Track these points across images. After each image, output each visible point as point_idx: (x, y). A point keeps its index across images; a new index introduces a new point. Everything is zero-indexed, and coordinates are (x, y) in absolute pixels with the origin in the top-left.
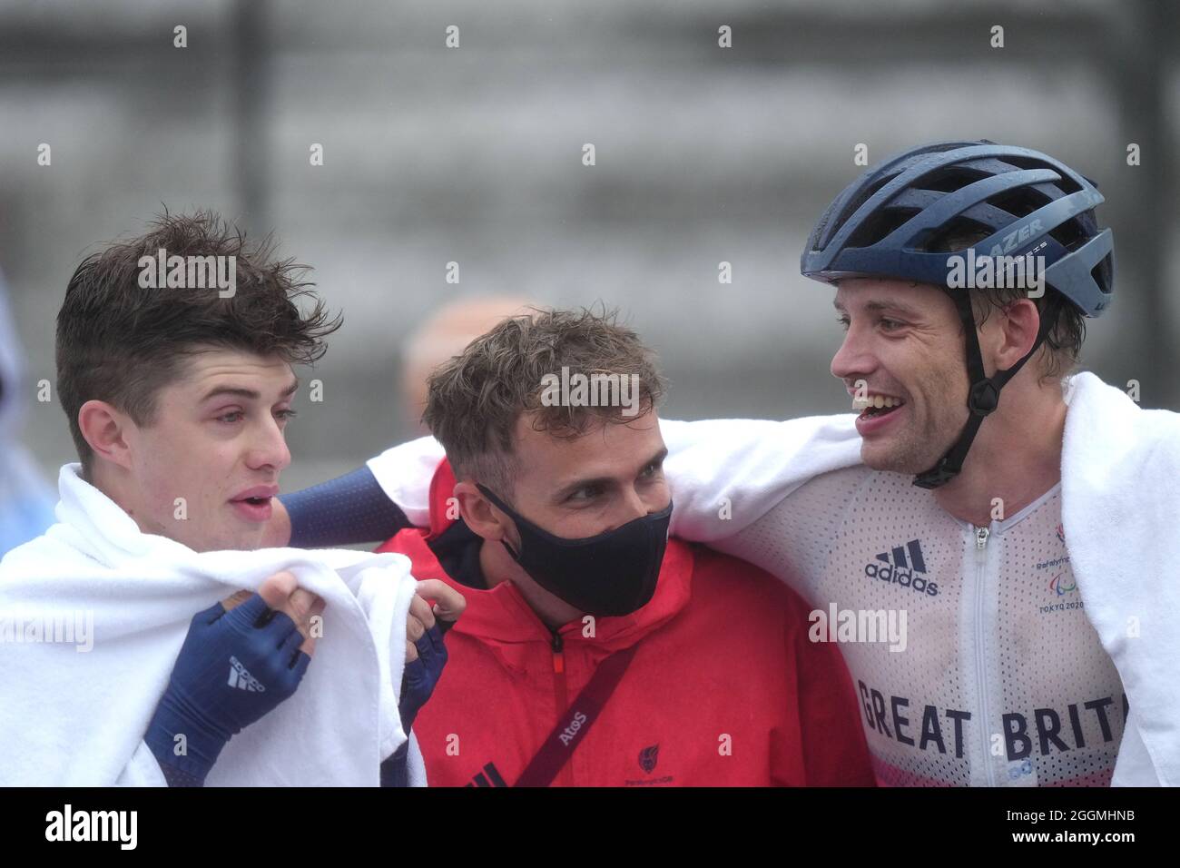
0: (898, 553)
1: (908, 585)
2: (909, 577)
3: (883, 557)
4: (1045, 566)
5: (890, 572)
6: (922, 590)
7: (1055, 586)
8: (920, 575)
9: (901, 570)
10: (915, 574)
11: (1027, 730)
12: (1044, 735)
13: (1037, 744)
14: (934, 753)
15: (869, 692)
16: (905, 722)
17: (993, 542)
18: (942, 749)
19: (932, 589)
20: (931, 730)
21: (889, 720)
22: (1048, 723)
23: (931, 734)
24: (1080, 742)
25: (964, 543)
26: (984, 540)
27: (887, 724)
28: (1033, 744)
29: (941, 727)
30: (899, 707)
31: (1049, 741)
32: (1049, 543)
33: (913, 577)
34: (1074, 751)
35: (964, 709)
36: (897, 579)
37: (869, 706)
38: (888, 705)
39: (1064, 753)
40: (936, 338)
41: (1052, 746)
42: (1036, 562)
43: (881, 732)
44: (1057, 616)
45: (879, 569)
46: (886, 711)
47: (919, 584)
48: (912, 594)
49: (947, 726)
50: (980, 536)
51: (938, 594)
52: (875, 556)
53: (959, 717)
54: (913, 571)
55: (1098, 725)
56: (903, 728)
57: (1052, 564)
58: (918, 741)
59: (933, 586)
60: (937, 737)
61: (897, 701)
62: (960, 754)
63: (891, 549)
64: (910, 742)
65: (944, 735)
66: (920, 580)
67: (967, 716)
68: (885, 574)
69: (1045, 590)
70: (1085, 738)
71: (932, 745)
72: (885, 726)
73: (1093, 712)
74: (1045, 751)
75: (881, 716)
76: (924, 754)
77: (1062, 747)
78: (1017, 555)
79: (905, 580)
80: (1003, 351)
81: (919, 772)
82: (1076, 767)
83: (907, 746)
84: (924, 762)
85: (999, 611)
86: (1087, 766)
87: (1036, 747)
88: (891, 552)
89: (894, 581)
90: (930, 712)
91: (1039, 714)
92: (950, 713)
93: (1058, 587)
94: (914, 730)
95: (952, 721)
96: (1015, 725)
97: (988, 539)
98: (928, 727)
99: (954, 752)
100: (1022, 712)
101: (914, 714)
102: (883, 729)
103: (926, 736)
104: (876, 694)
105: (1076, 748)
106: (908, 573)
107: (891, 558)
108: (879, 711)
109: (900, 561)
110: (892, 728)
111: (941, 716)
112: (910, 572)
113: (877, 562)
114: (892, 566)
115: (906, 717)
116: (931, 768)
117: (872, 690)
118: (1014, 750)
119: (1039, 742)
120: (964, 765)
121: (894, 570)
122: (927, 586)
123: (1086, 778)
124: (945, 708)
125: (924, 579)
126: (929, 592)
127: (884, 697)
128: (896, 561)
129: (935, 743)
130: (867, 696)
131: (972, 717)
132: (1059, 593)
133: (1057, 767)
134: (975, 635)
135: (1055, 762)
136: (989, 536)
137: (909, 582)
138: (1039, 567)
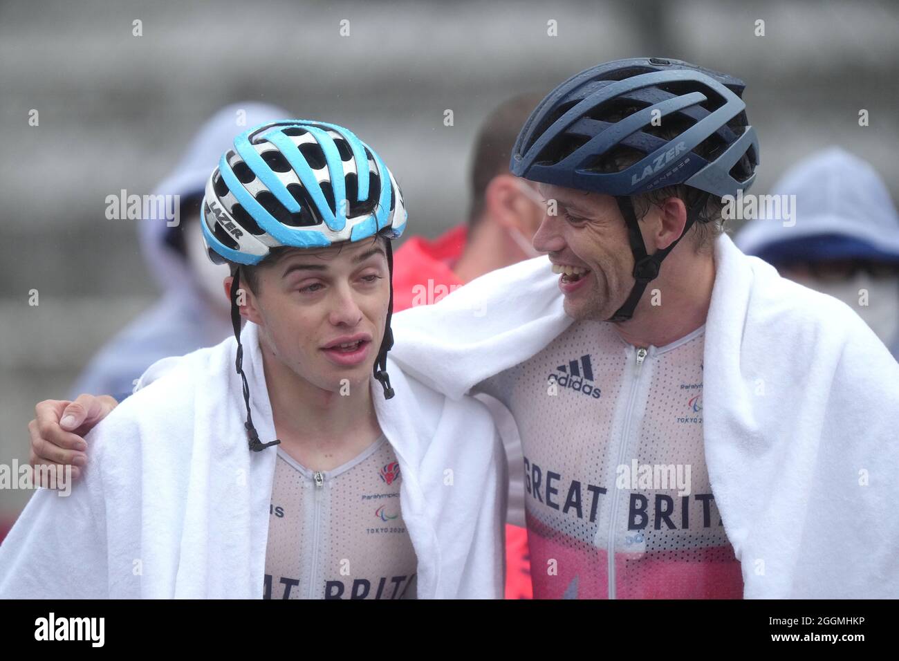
0: (574, 365)
1: (579, 389)
2: (580, 384)
3: (562, 368)
4: (687, 387)
5: (566, 379)
6: (589, 393)
7: (693, 404)
8: (589, 382)
9: (575, 378)
10: (585, 382)
11: (647, 509)
12: (659, 514)
13: (652, 520)
14: (573, 517)
15: (531, 467)
16: (555, 492)
17: (649, 361)
18: (580, 515)
19: (597, 393)
20: (574, 499)
21: (543, 489)
22: (664, 506)
23: (574, 502)
24: (685, 524)
25: (626, 358)
26: (642, 359)
27: (540, 492)
28: (649, 520)
29: (582, 498)
30: (552, 480)
31: (662, 520)
32: (693, 371)
33: (583, 384)
34: (680, 531)
35: (601, 486)
36: (571, 384)
37: (528, 476)
38: (544, 477)
39: (671, 531)
40: (606, 229)
41: (663, 524)
42: (680, 383)
43: (535, 497)
44: (690, 426)
45: (558, 378)
46: (542, 483)
47: (587, 389)
48: (581, 396)
49: (587, 497)
50: (639, 355)
51: (600, 397)
52: (556, 368)
53: (598, 491)
54: (584, 379)
55: (702, 513)
56: (552, 496)
57: (693, 387)
58: (562, 506)
59: (597, 391)
60: (578, 505)
61: (551, 475)
62: (593, 518)
63: (568, 362)
64: (556, 507)
65: (583, 504)
66: (588, 386)
67: (604, 491)
68: (563, 381)
69: (684, 406)
70: (690, 522)
71: (573, 511)
72: (539, 494)
73: (701, 502)
74: (658, 526)
75: (537, 485)
76: (565, 516)
77: (671, 526)
78: (666, 375)
79: (577, 386)
80: (661, 235)
81: (558, 529)
82: (678, 542)
83: (552, 509)
84: (563, 522)
85: (645, 415)
86: (686, 542)
87: (651, 523)
88: (568, 365)
89: (569, 386)
90: (576, 486)
91: (659, 498)
92: (591, 488)
93: (695, 405)
94: (560, 499)
95: (592, 493)
96: (639, 504)
97: (645, 359)
98: (572, 496)
99: (589, 517)
100: (646, 495)
101: (563, 486)
102: (537, 495)
103: (569, 503)
104: (536, 468)
105: (681, 529)
106: (579, 380)
107: (568, 369)
108: (536, 481)
109: (575, 371)
110: (544, 495)
111: (583, 489)
112: (582, 380)
113: (557, 372)
114: (568, 375)
115: (556, 488)
116: (568, 527)
117: (534, 465)
118: (634, 522)
119: (654, 519)
120: (594, 527)
121: (570, 377)
122: (593, 390)
123: (683, 552)
124: (588, 483)
125: (590, 385)
126: (593, 395)
127: (542, 472)
128: (571, 371)
129: (575, 509)
130: (528, 469)
131: (607, 492)
132: (695, 410)
133: (663, 541)
134: (623, 430)
135: (663, 536)
136: (646, 357)
137: (580, 387)
138: (682, 387)
